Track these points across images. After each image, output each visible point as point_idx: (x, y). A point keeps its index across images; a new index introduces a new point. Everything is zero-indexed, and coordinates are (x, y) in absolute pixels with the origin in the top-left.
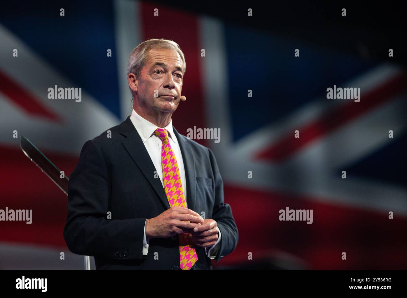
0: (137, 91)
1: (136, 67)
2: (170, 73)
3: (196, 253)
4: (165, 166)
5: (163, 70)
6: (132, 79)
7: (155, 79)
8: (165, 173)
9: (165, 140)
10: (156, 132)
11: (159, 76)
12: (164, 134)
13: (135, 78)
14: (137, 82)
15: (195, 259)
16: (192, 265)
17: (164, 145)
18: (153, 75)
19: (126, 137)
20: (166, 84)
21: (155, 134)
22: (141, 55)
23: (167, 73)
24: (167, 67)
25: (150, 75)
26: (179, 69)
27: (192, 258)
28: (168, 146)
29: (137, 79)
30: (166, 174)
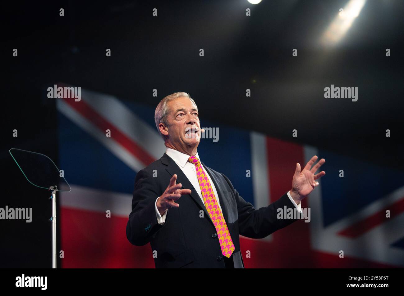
0: (169, 135)
1: (162, 118)
2: (189, 113)
3: (233, 244)
4: (201, 182)
5: (184, 113)
6: (162, 127)
7: (179, 121)
8: (201, 187)
9: (198, 163)
10: (189, 159)
11: (181, 117)
12: (196, 160)
13: (164, 126)
14: (166, 129)
15: (233, 248)
16: (232, 253)
17: (198, 167)
18: (177, 118)
19: (167, 166)
20: (188, 122)
21: (189, 161)
22: (163, 108)
23: (186, 115)
24: (186, 111)
25: (175, 119)
26: (194, 110)
27: (231, 247)
28: (201, 168)
29: (165, 126)
30: (203, 188)
